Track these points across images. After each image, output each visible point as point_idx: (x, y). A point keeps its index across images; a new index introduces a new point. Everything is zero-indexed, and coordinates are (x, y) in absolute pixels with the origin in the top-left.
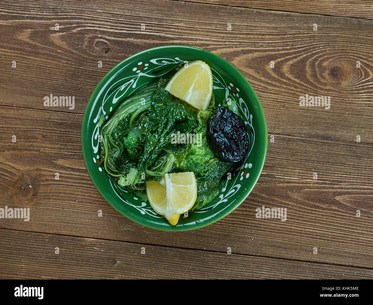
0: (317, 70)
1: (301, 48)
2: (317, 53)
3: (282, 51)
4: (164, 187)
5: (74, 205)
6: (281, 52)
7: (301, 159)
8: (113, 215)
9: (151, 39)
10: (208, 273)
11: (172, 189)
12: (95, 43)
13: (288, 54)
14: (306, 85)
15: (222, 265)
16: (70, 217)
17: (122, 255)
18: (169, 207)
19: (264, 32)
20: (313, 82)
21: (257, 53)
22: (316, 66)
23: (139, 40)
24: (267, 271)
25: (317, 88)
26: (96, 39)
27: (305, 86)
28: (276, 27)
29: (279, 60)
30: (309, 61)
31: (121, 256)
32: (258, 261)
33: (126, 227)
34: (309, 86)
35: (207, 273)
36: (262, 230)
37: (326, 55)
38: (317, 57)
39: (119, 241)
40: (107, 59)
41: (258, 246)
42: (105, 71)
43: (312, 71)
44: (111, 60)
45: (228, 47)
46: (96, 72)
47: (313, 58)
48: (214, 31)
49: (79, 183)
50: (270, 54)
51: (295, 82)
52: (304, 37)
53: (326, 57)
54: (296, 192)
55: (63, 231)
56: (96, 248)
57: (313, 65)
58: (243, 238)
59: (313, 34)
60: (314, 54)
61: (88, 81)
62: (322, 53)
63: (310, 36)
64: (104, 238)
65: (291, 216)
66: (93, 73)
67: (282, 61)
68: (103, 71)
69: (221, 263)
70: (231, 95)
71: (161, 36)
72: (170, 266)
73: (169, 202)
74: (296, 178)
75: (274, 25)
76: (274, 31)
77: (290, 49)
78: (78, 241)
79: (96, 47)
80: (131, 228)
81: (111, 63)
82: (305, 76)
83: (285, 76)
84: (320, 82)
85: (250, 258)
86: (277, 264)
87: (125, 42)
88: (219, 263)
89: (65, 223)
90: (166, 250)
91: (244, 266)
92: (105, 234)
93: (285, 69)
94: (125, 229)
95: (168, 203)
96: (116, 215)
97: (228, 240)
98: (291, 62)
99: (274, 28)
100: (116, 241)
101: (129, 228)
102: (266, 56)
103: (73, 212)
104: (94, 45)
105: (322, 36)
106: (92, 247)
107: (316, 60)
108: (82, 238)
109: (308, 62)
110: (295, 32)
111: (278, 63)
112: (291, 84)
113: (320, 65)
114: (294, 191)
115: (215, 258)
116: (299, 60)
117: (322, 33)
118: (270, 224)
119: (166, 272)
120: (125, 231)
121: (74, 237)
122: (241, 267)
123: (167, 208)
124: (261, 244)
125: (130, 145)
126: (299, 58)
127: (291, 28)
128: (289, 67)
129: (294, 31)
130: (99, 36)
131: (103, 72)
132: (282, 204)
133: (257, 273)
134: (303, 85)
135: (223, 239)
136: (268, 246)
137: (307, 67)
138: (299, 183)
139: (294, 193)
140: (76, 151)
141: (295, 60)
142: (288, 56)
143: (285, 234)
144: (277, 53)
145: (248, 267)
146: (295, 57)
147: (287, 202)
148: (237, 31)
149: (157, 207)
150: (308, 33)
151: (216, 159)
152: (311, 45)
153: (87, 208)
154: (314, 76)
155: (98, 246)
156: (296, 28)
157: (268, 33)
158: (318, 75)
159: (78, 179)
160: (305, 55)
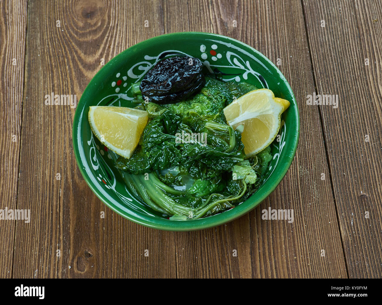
0: (88, 30)
1: (65, 48)
2: (69, 32)
3: (70, 65)
4: (246, 124)
5: (301, 261)
6: (72, 66)
7: (190, 28)
8: (302, 210)
9: (69, 204)
10: (344, 92)
11: (246, 112)
12: (80, 272)
13: (73, 59)
14: (106, 38)
15: (330, 81)
16: (320, 264)
17: (351, 190)
18: (268, 110)
19: (50, 86)
20: (102, 32)
21: (74, 89)
22: (83, 32)
23: (71, 217)
24: (324, 36)
25: (108, 28)
26: (74, 271)
27: (108, 39)
28: (44, 75)
29: (81, 67)
30: (79, 39)
31: (353, 191)
32: (316, 47)
33: (314, 192)
34: (107, 35)
35: (345, 94)
36: (278, 49)
37: (70, 25)
38: (73, 32)
39: (334, 198)
40: (100, 252)
41: (297, 50)
42: (116, 253)
43: (90, 34)
44: (101, 248)
45: (71, 119)
46: (118, 264)
47: (76, 36)
48: (53, 136)
49: (270, 260)
50: (75, 76)
51: (104, 48)
52: (53, 46)
53: (72, 25)
54: (227, 26)
55: (342, 269)
56: (352, 223)
57: (83, 35)
58: (292, 66)
59: (49, 40)
60: (71, 35)
61: (131, 273)
62: (69, 28)
63: (51, 42)
64: (336, 216)
65: (255, 26)
66: (120, 268)
67: (82, 64)
68: (116, 256)
69: (329, 81)
70: (126, 92)
71: (64, 193)
72: (349, 134)
73: (262, 111)
74: (212, 29)
75: (41, 77)
76: (48, 76)
77: (68, 58)
78: (349, 247)
79: (86, 270)
80: (313, 186)
81: (105, 247)
82: (96, 40)
83: (98, 58)
84: (100, 26)
85: (313, 54)
86: (313, 28)
87: (75, 234)
88: (329, 84)
89: (329, 268)
90: (330, 142)
91: (324, 58)
92: (330, 216)
93: (90, 60)
94: (316, 193)
95: (264, 113)
96: (302, 206)
97: (299, 80)
98: (82, 55)
99: (45, 77)
100: (335, 201)
101: (314, 188)
102: (78, 79)
103: (311, 261)
104: (82, 273)
105: (51, 31)
106: (352, 229)
107: (77, 33)
108: (344, 243)
109: (81, 40)
110: (47, 56)
111: (84, 67)
112: (107, 51)
113: (83, 28)
114: (226, 28)
115: (325, 89)
116: (79, 48)
117: (47, 31)
118: (270, 43)
119: (357, 136)
120: (319, 192)
121: (346, 252)
122: (326, 61)
123: (270, 112)
124: (295, 48)
125: (205, 188)
126: (76, 49)
127: (43, 60)
128: (87, 56)
129: (47, 58)
130: (70, 267)
131: (118, 256)
132: (244, 36)
133: (329, 45)
134: (107, 40)
135: (299, 86)
136: (295, 40)
137: (86, 39)
138: (216, 26)
139: (228, 28)
140: (228, 271)
141: (79, 52)
142: (75, 59)
143: (277, 27)
144: (73, 70)
145: (325, 55)
146: (76, 52)
147: (240, 32)
148: (51, 113)
149: (273, 130)
150: (48, 45)
151: (204, 90)
152: (61, 39)
153: (302, 244)
154: (95, 32)
155: (348, 221)
156: (43, 56)
157: (51, 82)
158: (94, 28)
159: (265, 262)
160: (73, 44)
